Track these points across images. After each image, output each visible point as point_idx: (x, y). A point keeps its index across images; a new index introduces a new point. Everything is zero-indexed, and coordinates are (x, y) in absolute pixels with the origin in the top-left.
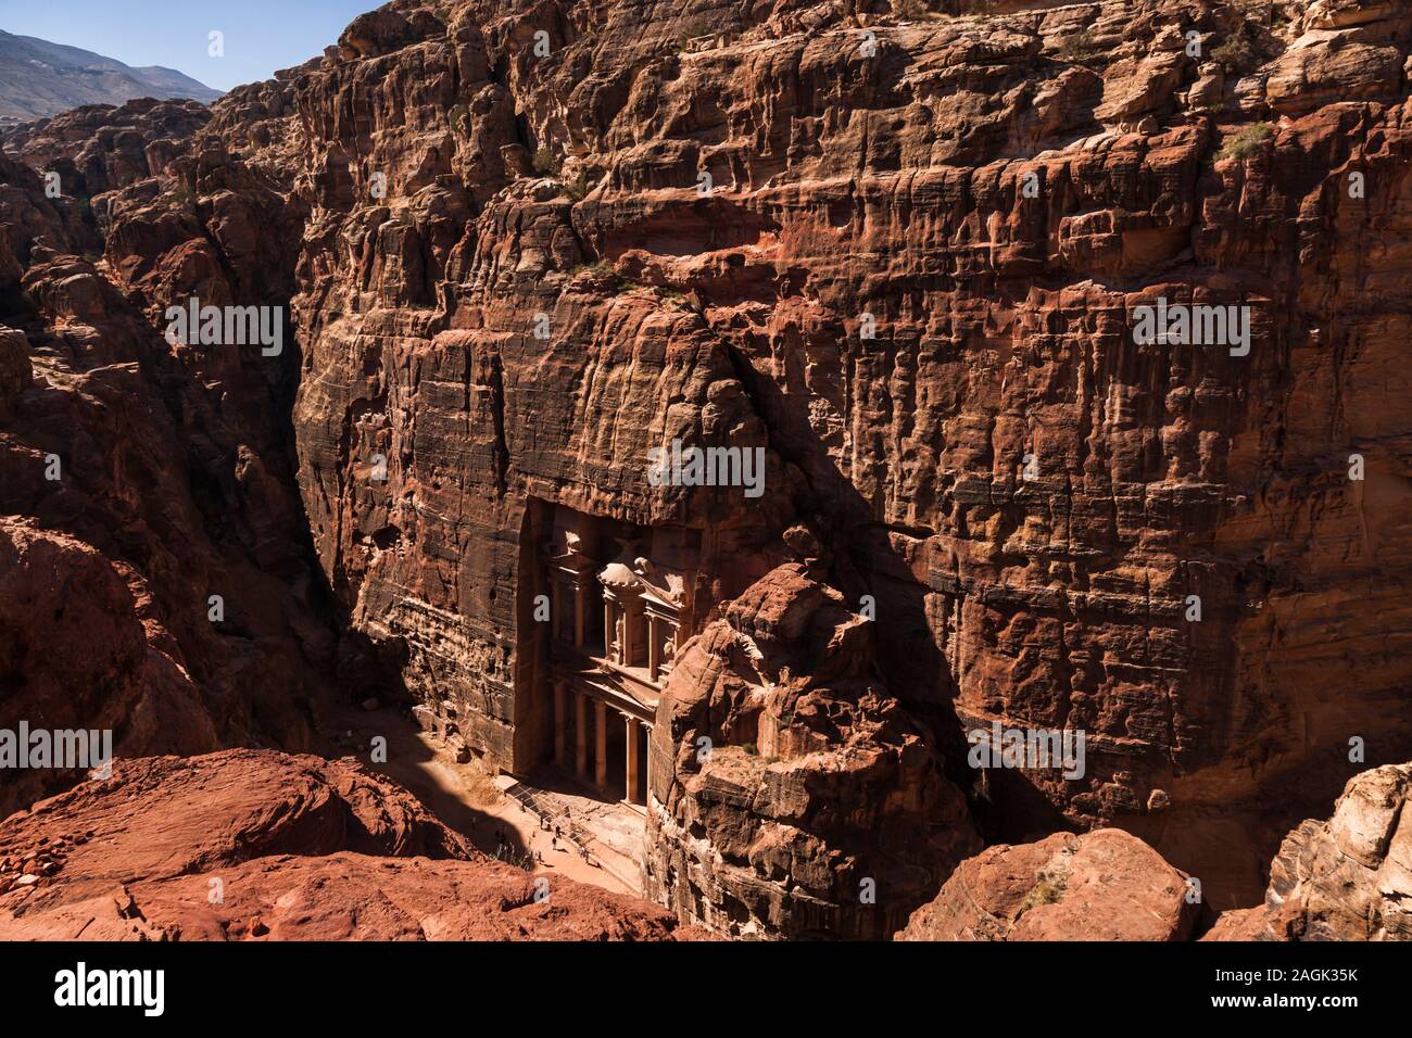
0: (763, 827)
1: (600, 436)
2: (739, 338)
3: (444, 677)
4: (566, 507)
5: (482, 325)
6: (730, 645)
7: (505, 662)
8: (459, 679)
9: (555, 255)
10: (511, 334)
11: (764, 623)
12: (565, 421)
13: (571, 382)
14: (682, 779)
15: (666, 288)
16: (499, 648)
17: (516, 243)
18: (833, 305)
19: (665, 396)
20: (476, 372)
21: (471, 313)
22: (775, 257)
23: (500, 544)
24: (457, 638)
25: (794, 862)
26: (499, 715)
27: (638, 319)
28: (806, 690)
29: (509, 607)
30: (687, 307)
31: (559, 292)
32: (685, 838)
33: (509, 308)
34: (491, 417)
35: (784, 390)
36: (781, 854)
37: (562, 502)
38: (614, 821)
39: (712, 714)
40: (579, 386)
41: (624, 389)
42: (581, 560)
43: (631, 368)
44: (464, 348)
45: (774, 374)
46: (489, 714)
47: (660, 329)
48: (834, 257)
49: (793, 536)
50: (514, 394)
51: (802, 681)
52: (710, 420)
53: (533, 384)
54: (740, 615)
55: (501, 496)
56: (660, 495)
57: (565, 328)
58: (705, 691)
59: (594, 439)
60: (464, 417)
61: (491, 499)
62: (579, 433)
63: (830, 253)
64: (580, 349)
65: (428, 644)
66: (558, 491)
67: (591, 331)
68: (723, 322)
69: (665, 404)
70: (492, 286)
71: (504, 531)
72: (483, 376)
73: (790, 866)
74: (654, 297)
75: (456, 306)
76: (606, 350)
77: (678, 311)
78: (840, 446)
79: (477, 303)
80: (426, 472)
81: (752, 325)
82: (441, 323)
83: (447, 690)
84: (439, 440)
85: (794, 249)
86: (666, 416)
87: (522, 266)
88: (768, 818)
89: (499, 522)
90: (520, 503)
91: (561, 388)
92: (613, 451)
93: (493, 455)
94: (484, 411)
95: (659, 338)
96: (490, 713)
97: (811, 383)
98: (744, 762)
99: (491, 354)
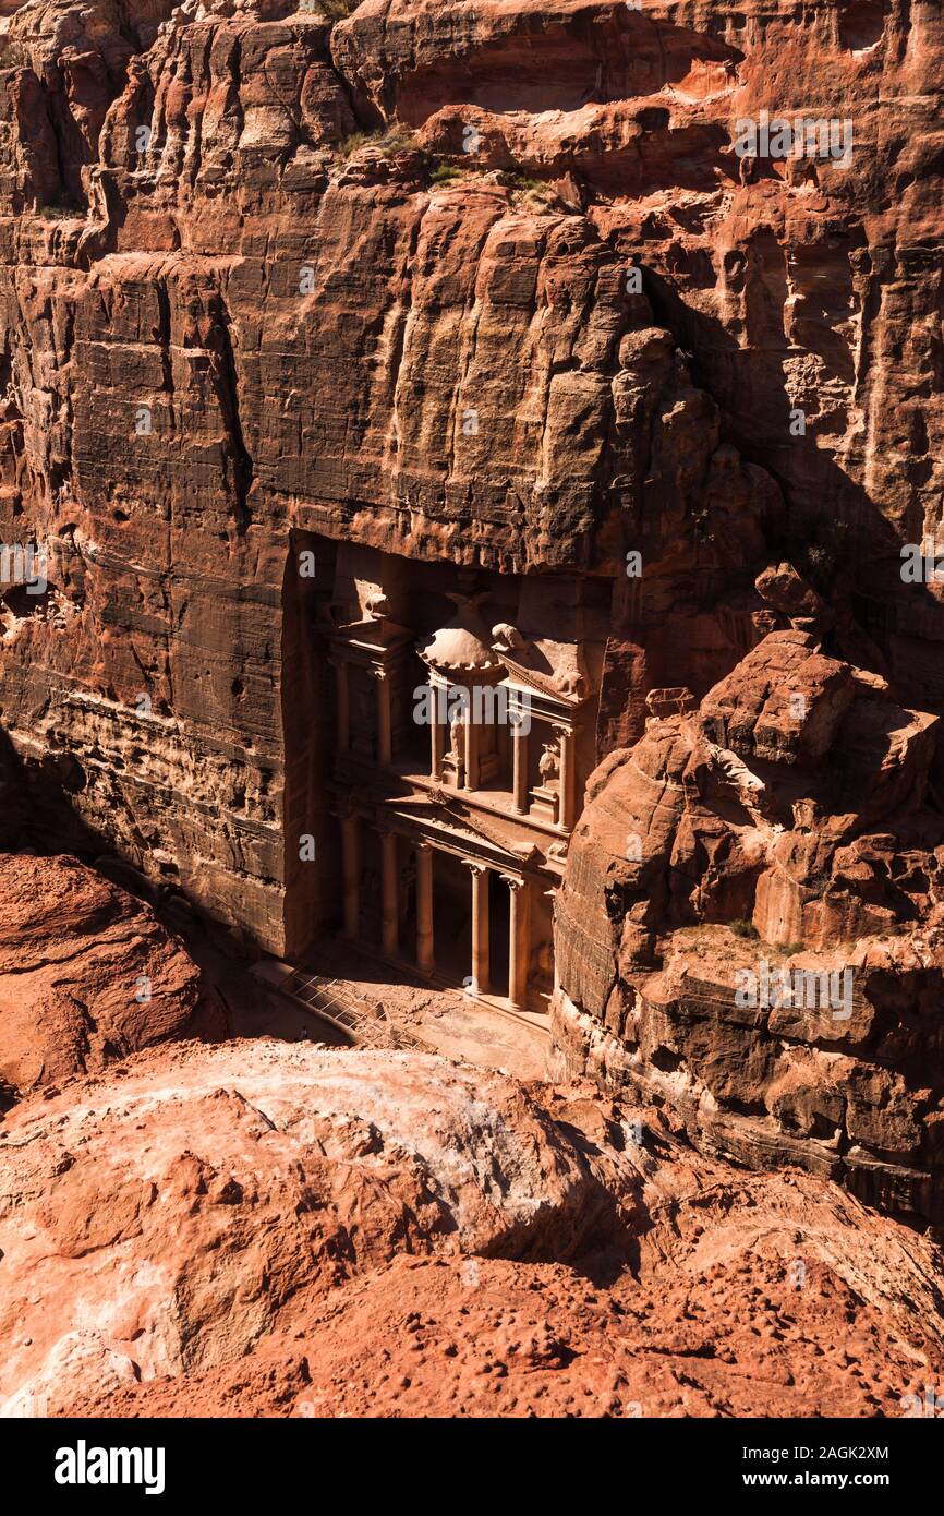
0: (785, 1055)
1: (426, 430)
2: (658, 257)
3: (150, 813)
4: (364, 547)
5: (177, 244)
6: (702, 769)
7: (264, 791)
8: (179, 816)
9: (309, 118)
10: (238, 260)
11: (774, 736)
12: (354, 405)
13: (361, 340)
14: (632, 981)
15: (517, 173)
16: (250, 769)
17: (232, 96)
18: (845, 192)
19: (542, 359)
20: (182, 325)
21: (156, 223)
22: (727, 110)
23: (246, 607)
24: (172, 754)
25: (851, 1110)
26: (257, 872)
27: (480, 229)
28: (846, 838)
29: (268, 707)
30: (557, 204)
31: (323, 184)
32: (641, 1069)
33: (229, 214)
34: (216, 402)
35: (742, 340)
36: (826, 1098)
37: (357, 539)
38: (459, 1022)
39: (674, 878)
40: (376, 345)
41: (465, 350)
42: (391, 629)
43: (474, 313)
44: (155, 285)
45: (725, 315)
46: (236, 870)
47: (523, 244)
48: (846, 106)
49: (772, 586)
50: (257, 363)
51: (838, 823)
52: (629, 399)
53: (291, 345)
54: (726, 723)
55: (242, 530)
56: (543, 525)
57: (339, 249)
58: (659, 842)
59: (414, 434)
60: (164, 400)
61: (224, 536)
62: (382, 423)
63: (839, 99)
64: (373, 284)
65: (119, 763)
66: (347, 520)
67: (391, 252)
68: (628, 230)
69: (543, 374)
70: (194, 175)
71: (253, 587)
72: (197, 334)
73: (843, 1116)
74: (500, 190)
75: (125, 211)
76: (422, 286)
77: (546, 213)
78: (841, 431)
79: (165, 205)
80: (97, 493)
81: (678, 233)
82: (103, 240)
83: (157, 833)
84: (118, 440)
85: (767, 94)
86: (547, 395)
87: (249, 138)
88: (794, 1041)
89: (242, 573)
90: (277, 541)
91: (345, 350)
92: (451, 455)
93: (225, 465)
94: (202, 391)
95: (523, 261)
96: (240, 867)
97: (794, 331)
98: (740, 953)
99: (206, 295)
